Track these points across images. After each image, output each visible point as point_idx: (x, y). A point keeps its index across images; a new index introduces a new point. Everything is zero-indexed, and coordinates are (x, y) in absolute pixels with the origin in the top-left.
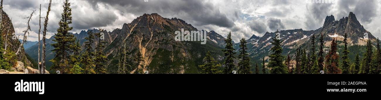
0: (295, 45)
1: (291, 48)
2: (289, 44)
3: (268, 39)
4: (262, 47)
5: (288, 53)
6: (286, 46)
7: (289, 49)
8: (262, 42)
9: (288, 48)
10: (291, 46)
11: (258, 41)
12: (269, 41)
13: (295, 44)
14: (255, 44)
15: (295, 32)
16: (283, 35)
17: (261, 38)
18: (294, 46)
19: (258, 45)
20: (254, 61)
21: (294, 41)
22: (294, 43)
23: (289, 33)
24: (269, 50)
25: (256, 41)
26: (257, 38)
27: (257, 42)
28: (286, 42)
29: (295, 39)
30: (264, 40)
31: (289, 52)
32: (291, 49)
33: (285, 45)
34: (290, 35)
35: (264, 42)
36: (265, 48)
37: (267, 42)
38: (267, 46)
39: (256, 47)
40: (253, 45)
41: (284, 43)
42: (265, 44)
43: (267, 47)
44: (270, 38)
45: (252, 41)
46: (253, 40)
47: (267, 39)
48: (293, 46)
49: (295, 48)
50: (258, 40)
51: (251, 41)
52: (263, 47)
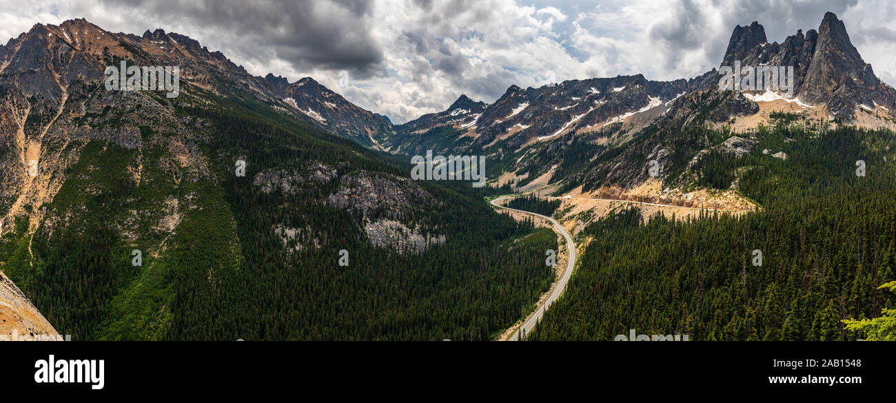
0: (617, 133)
1: (603, 141)
2: (597, 128)
3: (516, 112)
4: (491, 140)
5: (591, 160)
6: (584, 134)
7: (595, 146)
8: (493, 121)
9: (592, 142)
10: (601, 135)
11: (476, 118)
12: (521, 118)
13: (617, 127)
14: (466, 130)
15: (616, 87)
16: (574, 99)
17: (490, 107)
18: (615, 135)
19: (477, 131)
20: (458, 189)
21: (615, 120)
22: (615, 123)
23: (595, 91)
24: (517, 151)
25: (471, 119)
26: (477, 107)
27: (474, 122)
28: (583, 124)
29: (618, 110)
30: (500, 116)
31: (595, 158)
32: (603, 147)
33: (578, 132)
34: (597, 97)
35: (500, 122)
36: (502, 144)
37: (510, 123)
38: (510, 134)
39: (469, 139)
40: (459, 133)
41: (574, 124)
42: (503, 128)
43: (510, 138)
44: (523, 106)
45: (455, 118)
46: (461, 116)
47: (512, 112)
48: (609, 134)
49: (617, 144)
50: (477, 116)
51: (450, 118)
52: (494, 138)
